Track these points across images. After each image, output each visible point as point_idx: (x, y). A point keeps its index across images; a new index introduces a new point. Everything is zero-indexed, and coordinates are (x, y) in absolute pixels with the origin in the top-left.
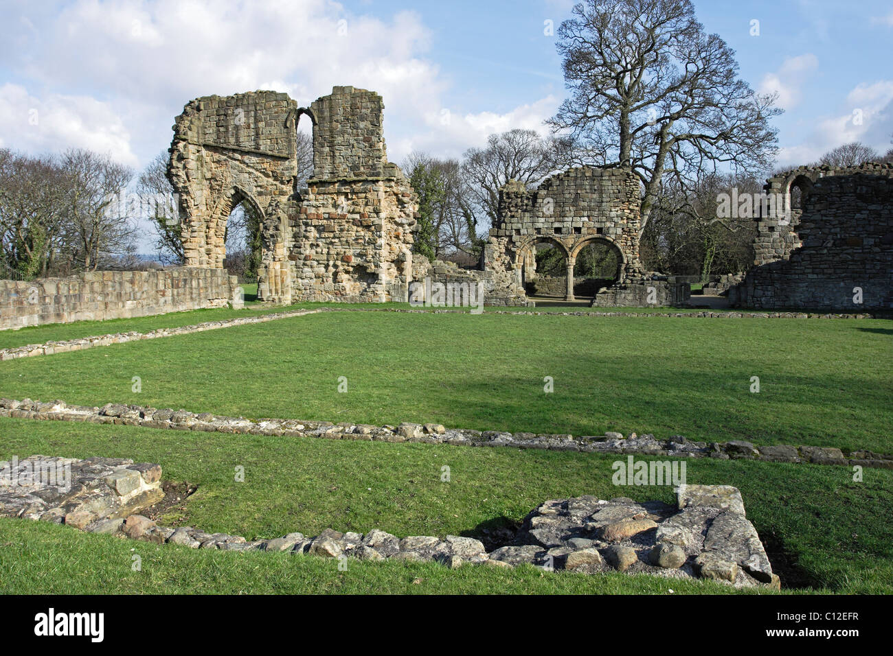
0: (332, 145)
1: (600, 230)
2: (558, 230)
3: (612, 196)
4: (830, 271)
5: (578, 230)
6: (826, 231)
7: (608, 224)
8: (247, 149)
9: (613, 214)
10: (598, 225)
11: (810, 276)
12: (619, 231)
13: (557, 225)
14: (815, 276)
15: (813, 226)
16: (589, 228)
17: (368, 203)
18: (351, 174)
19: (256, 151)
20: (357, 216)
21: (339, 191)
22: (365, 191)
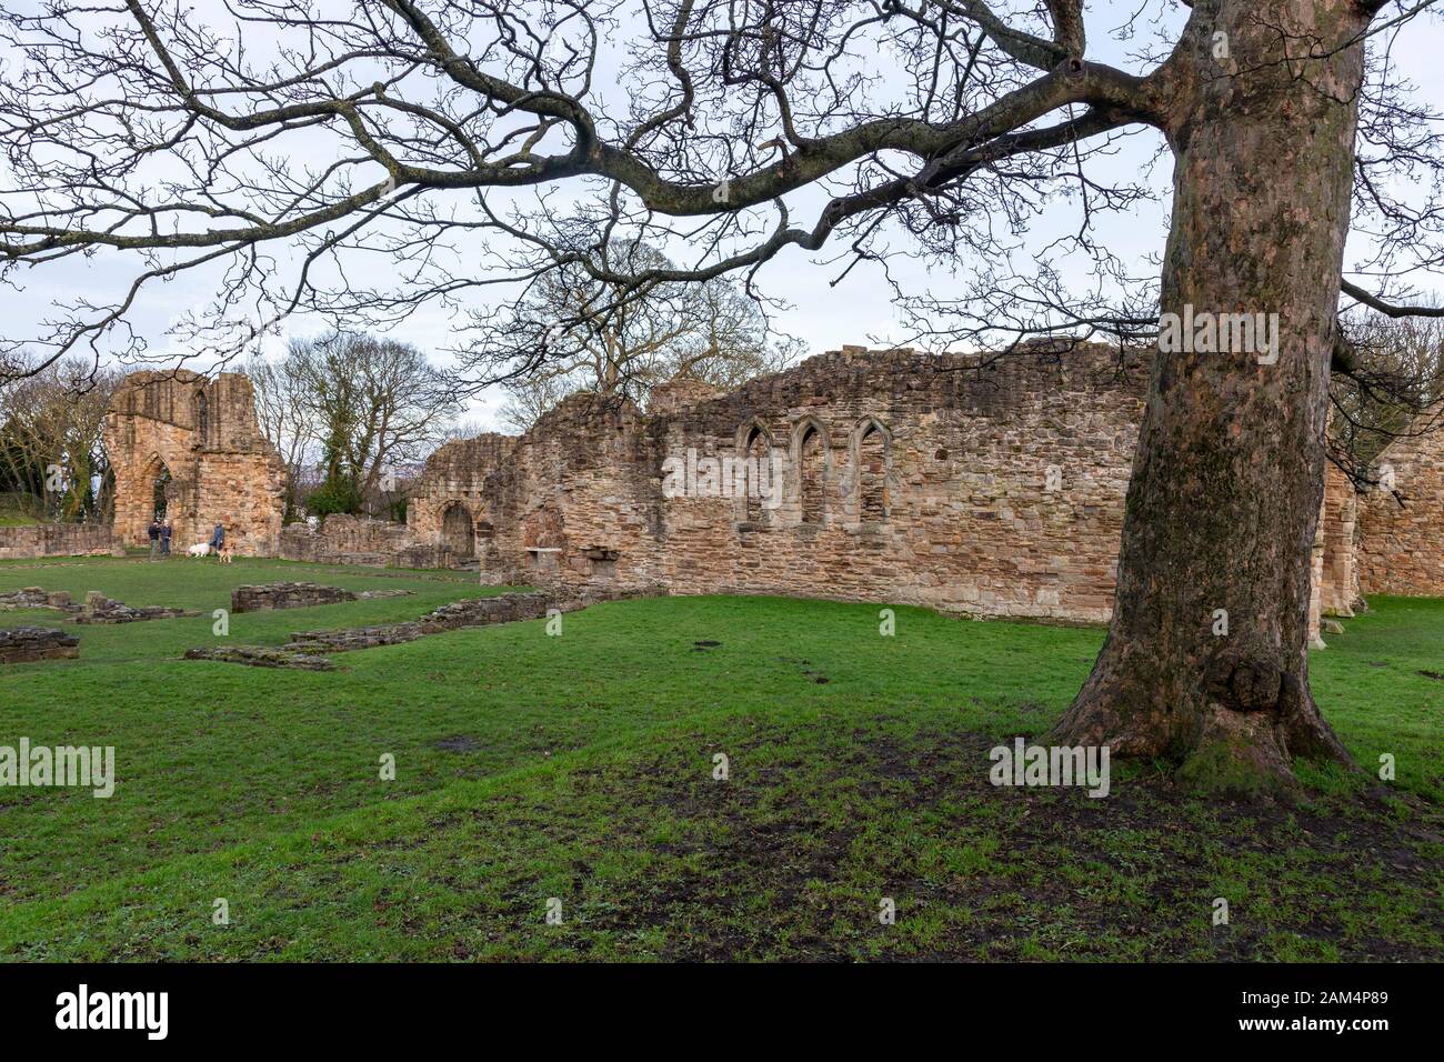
0: (219, 422)
2: (466, 494)
8: (165, 420)
17: (241, 472)
18: (229, 447)
19: (171, 422)
20: (234, 483)
21: (222, 461)
22: (239, 461)
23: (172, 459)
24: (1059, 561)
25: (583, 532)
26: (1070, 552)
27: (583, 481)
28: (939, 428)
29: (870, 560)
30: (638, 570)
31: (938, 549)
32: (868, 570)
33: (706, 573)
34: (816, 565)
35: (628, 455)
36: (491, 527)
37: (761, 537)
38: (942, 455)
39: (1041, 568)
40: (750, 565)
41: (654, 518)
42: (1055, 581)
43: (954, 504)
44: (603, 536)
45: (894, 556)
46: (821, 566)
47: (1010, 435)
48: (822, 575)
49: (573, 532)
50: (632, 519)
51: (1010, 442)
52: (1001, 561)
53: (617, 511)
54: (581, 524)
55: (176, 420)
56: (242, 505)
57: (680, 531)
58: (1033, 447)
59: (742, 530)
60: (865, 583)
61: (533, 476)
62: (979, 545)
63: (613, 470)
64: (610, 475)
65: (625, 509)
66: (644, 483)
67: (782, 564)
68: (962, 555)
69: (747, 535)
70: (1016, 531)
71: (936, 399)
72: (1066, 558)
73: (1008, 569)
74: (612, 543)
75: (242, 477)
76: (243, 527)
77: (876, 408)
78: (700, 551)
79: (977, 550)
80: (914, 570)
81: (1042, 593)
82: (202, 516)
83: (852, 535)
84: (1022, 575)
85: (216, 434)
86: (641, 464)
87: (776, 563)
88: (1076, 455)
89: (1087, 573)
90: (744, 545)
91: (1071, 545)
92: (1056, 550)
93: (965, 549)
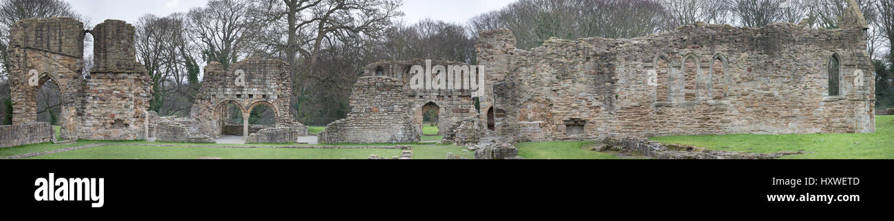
0: (105, 52)
1: (264, 96)
2: (239, 96)
3: (273, 76)
4: (365, 125)
5: (251, 96)
6: (362, 104)
7: (269, 93)
8: (54, 51)
9: (273, 87)
10: (263, 93)
11: (355, 127)
12: (276, 97)
13: (238, 93)
14: (357, 127)
15: (355, 102)
16: (257, 95)
17: (126, 85)
18: (115, 69)
19: (60, 52)
20: (119, 92)
21: (109, 78)
22: (124, 78)
23: (61, 77)
24: (796, 111)
25: (565, 112)
26: (800, 107)
27: (565, 85)
28: (748, 59)
29: (719, 116)
30: (599, 129)
31: (748, 110)
32: (719, 120)
33: (638, 128)
34: (695, 120)
35: (593, 71)
36: (504, 112)
37: (668, 109)
38: (750, 70)
39: (789, 114)
40: (661, 123)
41: (608, 102)
42: (795, 119)
43: (755, 90)
44: (578, 113)
45: (730, 114)
46: (697, 120)
47: (776, 62)
48: (697, 125)
49: (559, 112)
50: (595, 103)
51: (777, 64)
52: (774, 113)
53: (586, 100)
54: (565, 108)
55: (63, 51)
56: (126, 107)
57: (622, 108)
58: (785, 66)
59: (657, 106)
60: (717, 126)
61: (526, 83)
62: (766, 107)
63: (584, 79)
64: (582, 82)
65: (589, 99)
66: (602, 86)
67: (678, 121)
68: (759, 111)
69: (660, 108)
70: (779, 100)
71: (747, 46)
72: (798, 110)
73: (776, 115)
74: (584, 116)
75: (127, 88)
76: (126, 121)
77: (720, 49)
78: (633, 117)
79: (765, 109)
80: (738, 119)
81: (790, 124)
82: (89, 115)
83: (711, 106)
84: (783, 118)
85: (103, 61)
86: (600, 76)
87: (675, 121)
88: (801, 69)
89: (806, 115)
90: (658, 113)
91: (800, 104)
92: (795, 107)
93: (760, 108)
